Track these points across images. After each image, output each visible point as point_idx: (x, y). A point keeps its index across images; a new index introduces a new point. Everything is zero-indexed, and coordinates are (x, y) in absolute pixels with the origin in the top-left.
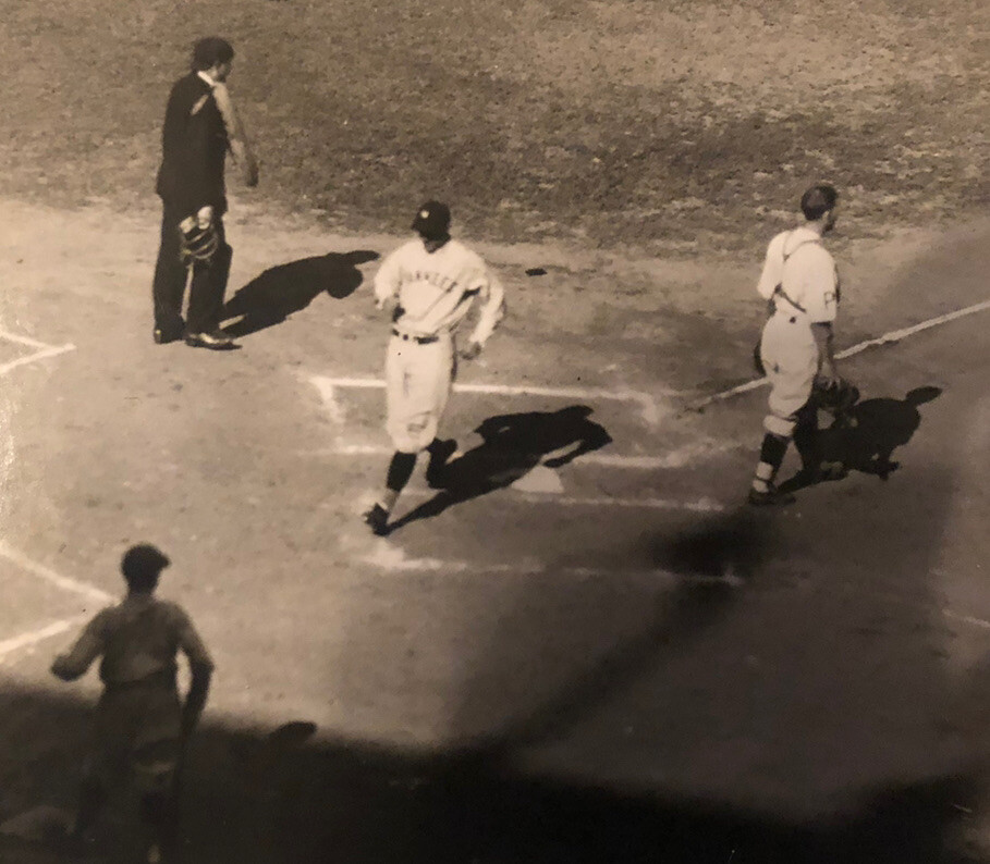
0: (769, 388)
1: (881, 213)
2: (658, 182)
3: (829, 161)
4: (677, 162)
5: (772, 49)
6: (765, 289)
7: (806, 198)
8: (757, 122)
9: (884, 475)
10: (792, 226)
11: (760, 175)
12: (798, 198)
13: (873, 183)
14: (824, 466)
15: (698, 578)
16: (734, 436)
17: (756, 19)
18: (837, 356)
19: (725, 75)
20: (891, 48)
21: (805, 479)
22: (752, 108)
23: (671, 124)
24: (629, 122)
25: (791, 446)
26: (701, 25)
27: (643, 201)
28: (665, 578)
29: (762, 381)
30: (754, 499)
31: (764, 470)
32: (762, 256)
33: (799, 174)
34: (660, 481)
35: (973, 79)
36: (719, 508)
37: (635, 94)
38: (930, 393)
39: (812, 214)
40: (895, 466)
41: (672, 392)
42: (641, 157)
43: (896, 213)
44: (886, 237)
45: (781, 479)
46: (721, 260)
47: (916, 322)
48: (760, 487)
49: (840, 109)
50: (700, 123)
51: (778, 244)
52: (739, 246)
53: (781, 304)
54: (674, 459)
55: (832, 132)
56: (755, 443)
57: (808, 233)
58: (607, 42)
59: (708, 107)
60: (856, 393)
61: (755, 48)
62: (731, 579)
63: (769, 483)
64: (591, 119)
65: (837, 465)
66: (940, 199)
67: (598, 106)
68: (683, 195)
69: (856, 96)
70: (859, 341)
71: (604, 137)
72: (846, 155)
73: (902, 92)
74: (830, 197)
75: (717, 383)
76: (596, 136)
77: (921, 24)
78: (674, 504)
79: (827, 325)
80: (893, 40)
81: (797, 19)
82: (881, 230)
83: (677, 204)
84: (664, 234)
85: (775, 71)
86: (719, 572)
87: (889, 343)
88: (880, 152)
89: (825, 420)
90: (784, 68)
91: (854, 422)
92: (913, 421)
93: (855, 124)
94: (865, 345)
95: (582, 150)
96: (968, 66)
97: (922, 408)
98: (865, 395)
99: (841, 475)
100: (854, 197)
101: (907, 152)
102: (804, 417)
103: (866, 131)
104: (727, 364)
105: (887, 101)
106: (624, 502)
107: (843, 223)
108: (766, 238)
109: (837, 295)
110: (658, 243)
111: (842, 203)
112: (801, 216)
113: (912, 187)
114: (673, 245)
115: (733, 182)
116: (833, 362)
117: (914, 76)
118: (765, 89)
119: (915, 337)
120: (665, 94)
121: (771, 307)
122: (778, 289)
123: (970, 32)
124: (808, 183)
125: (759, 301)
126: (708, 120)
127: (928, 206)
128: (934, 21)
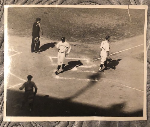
0: (101, 59)
1: (115, 39)
2: (89, 35)
3: (109, 33)
4: (91, 33)
5: (102, 20)
6: (101, 47)
7: (106, 37)
8: (101, 28)
9: (114, 69)
10: (104, 40)
11: (101, 34)
12: (105, 37)
13: (114, 35)
14: (107, 68)
15: (92, 80)
16: (97, 64)
17: (101, 16)
18: (109, 55)
19: (97, 23)
20: (116, 20)
21: (105, 69)
22: (100, 26)
23: (91, 28)
24: (86, 28)
25: (104, 65)
26: (94, 17)
27: (87, 37)
28: (89, 80)
29: (100, 58)
30: (99, 71)
31: (100, 68)
32: (101, 44)
33: (105, 34)
34: (88, 69)
35: (126, 23)
36: (95, 72)
37: (87, 25)
38: (120, 60)
39: (107, 39)
40: (116, 68)
41: (90, 59)
42: (87, 32)
43: (116, 39)
44: (115, 42)
45: (102, 69)
46: (96, 44)
47: (119, 51)
48: (100, 70)
49: (110, 27)
50: (94, 28)
51: (103, 42)
52: (98, 42)
53: (103, 49)
54: (90, 67)
55: (109, 29)
56: (100, 65)
57: (106, 41)
58: (83, 19)
59: (95, 26)
60: (111, 60)
61: (101, 20)
62: (96, 80)
63: (101, 70)
64: (81, 28)
65: (109, 68)
66: (122, 37)
67: (82, 26)
68: (92, 36)
69: (112, 25)
70: (112, 53)
71: (83, 30)
72: (111, 32)
73: (118, 25)
74: (109, 37)
75: (95, 58)
76: (82, 30)
77: (120, 17)
78: (90, 72)
79: (108, 52)
80: (117, 19)
81: (105, 16)
82: (115, 41)
83: (91, 38)
84: (90, 41)
85: (103, 22)
86: (95, 79)
87: (115, 54)
88: (115, 32)
89: (108, 63)
90: (104, 22)
91: (111, 63)
92: (118, 63)
93: (112, 28)
94: (112, 54)
95: (80, 31)
96: (125, 22)
97: (119, 61)
98: (112, 60)
99: (109, 69)
100: (112, 37)
101: (118, 32)
102: (105, 62)
103: (113, 29)
104: (96, 56)
105: (116, 26)
106: (84, 71)
107: (110, 40)
108: (101, 42)
109: (109, 48)
110: (89, 42)
111: (110, 38)
112: (105, 39)
113: (118, 36)
114: (91, 42)
115: (98, 35)
116: (109, 56)
117: (119, 23)
118: (102, 24)
119: (119, 53)
120: (90, 25)
121: (102, 50)
122: (103, 48)
123: (126, 18)
124: (106, 35)
125: (100, 49)
126: (95, 28)
127: (120, 38)
128: (121, 17)
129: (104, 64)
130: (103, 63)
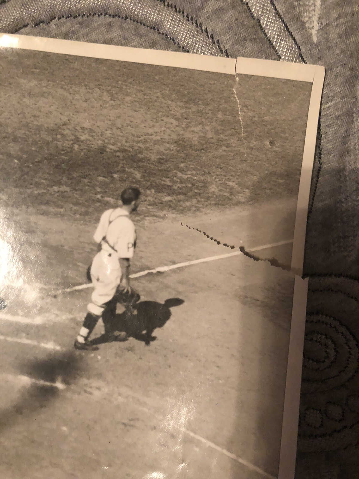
0: (93, 289)
1: (162, 205)
2: (46, 176)
3: (138, 176)
4: (57, 167)
5: (113, 113)
6: (98, 237)
7: (124, 193)
8: (102, 150)
9: (148, 343)
10: (115, 207)
11: (101, 178)
12: (120, 192)
13: (160, 189)
14: (117, 333)
15: (42, 382)
16: (70, 311)
17: (106, 97)
18: (133, 276)
19: (87, 125)
20: (177, 119)
22: (100, 142)
23: (57, 147)
24: (35, 143)
25: (100, 321)
26: (77, 97)
27: (37, 185)
28: (25, 380)
29: (90, 285)
30: (77, 346)
31: (84, 331)
32: (98, 220)
33: (122, 180)
34: (26, 330)
35: (219, 140)
36: (58, 348)
37: (39, 129)
38: (177, 302)
39: (126, 202)
40: (154, 339)
41: (42, 286)
42: (39, 162)
43: (170, 206)
44: (164, 218)
45: (92, 337)
46: (76, 220)
47: (174, 263)
48: (81, 340)
49: (147, 149)
50: (72, 148)
51: (107, 215)
52: (86, 213)
53: (105, 246)
54: (38, 320)
55: (141, 160)
56: (81, 317)
57: (123, 211)
58: (26, 100)
59: (77, 140)
60: (138, 297)
61: (105, 112)
62: (59, 385)
63: (86, 338)
64: (15, 140)
65: (123, 334)
66: (194, 201)
67: (20, 133)
68: (59, 183)
69: (156, 142)
70: (142, 269)
71: (21, 150)
72: (148, 173)
73: (182, 144)
74: (137, 194)
75: (66, 283)
76: (17, 148)
77: (194, 109)
78: (34, 343)
79: (127, 259)
80: (178, 115)
81: (128, 99)
82: (162, 214)
83: (56, 188)
84: (47, 203)
85: (114, 124)
86: (53, 380)
87: (159, 273)
88: (165, 173)
89: (120, 309)
90: (119, 123)
91: (135, 312)
92: (167, 316)
93: (154, 157)
94: (146, 272)
95: (9, 155)
96: (217, 133)
97: (173, 309)
98: (143, 299)
99: (124, 340)
100: (150, 195)
101: (180, 174)
102: (110, 307)
103: (160, 161)
104: (71, 273)
105: (172, 147)
106: (9, 339)
107: (142, 208)
108: (101, 211)
109: (135, 245)
110: (44, 207)
111: (142, 198)
112: (120, 202)
113: (180, 194)
114: (52, 209)
115: (86, 181)
116: (128, 279)
117: (188, 135)
118: (108, 133)
119: (174, 271)
120: (54, 131)
121: (99, 248)
122: (104, 238)
123: (220, 115)
124: (126, 185)
126: (76, 147)
127: (188, 204)
128: (202, 107)
129: (104, 315)
130: (97, 310)
